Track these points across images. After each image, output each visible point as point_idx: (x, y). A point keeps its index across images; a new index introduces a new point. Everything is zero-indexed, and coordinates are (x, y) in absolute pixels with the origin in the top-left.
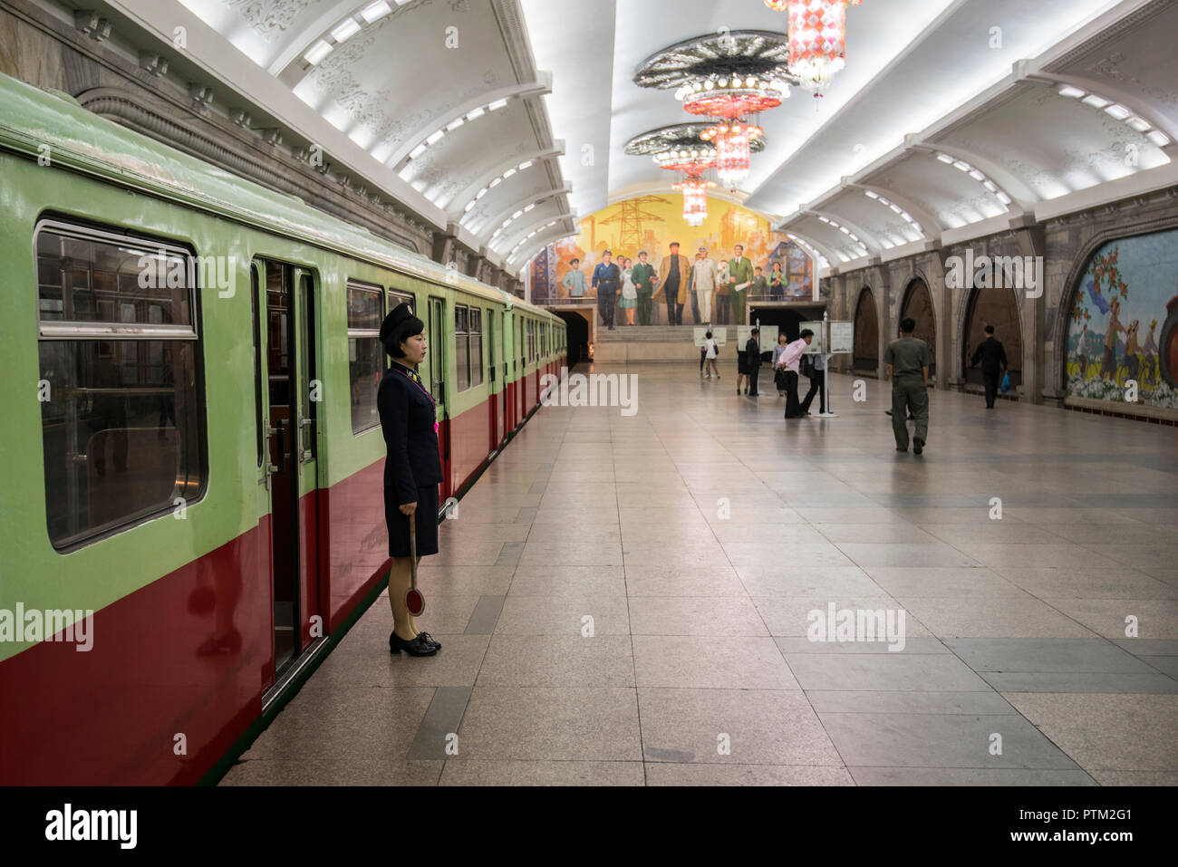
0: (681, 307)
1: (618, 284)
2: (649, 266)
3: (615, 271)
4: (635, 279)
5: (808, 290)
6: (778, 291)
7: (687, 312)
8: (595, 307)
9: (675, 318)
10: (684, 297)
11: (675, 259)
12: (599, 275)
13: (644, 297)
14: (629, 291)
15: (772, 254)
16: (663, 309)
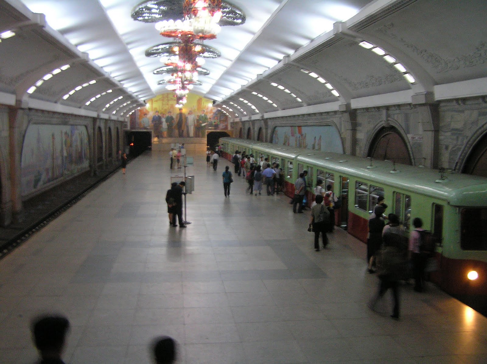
0: (183, 131)
1: (161, 123)
3: (160, 118)
4: (167, 121)
5: (227, 126)
6: (216, 126)
9: (181, 135)
10: (184, 127)
11: (181, 115)
12: (154, 119)
13: (170, 127)
14: (165, 125)
15: (215, 113)
16: (177, 131)
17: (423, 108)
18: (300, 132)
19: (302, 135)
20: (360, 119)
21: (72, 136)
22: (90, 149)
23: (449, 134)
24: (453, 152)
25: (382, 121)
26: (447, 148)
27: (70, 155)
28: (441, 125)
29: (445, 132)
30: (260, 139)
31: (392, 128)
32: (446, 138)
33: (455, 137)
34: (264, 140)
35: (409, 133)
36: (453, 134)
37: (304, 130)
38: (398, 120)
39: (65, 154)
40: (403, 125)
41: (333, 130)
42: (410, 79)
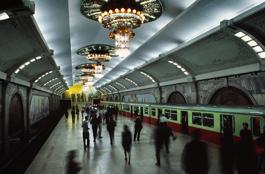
0: (84, 99)
1: (75, 96)
2: (79, 94)
3: (74, 94)
4: (77, 95)
5: (101, 97)
6: (97, 97)
7: (84, 100)
8: (71, 100)
9: (83, 101)
10: (84, 98)
11: (83, 93)
12: (72, 95)
13: (78, 98)
14: (76, 97)
15: (96, 92)
16: (81, 100)
17: (192, 83)
18: (135, 97)
19: (136, 98)
20: (163, 90)
21: (44, 101)
22: (50, 106)
23: (202, 92)
24: (205, 98)
25: (173, 90)
26: (202, 97)
27: (44, 108)
28: (198, 89)
29: (200, 92)
30: (116, 100)
31: (178, 92)
32: (201, 94)
33: (205, 93)
34: (119, 101)
35: (185, 93)
36: (204, 92)
37: (137, 96)
38: (180, 89)
39: (42, 108)
40: (182, 90)
41: (151, 95)
42: (186, 73)
